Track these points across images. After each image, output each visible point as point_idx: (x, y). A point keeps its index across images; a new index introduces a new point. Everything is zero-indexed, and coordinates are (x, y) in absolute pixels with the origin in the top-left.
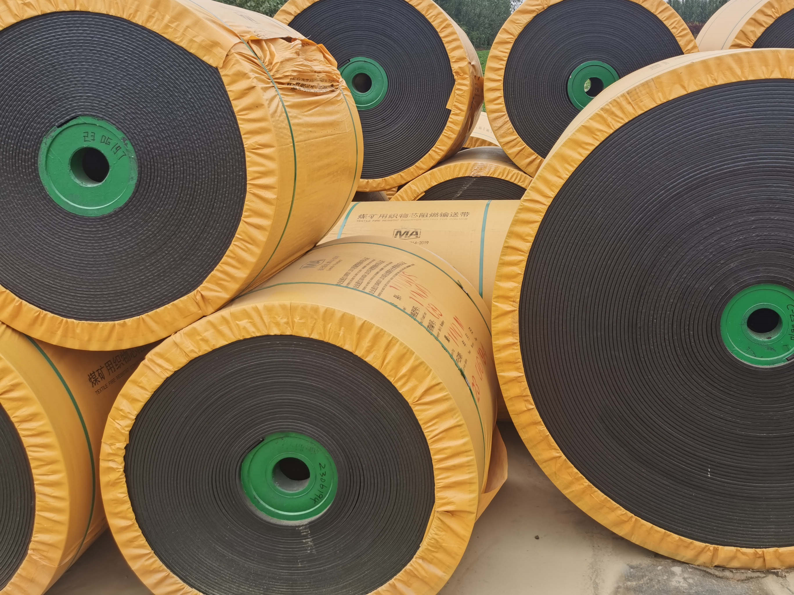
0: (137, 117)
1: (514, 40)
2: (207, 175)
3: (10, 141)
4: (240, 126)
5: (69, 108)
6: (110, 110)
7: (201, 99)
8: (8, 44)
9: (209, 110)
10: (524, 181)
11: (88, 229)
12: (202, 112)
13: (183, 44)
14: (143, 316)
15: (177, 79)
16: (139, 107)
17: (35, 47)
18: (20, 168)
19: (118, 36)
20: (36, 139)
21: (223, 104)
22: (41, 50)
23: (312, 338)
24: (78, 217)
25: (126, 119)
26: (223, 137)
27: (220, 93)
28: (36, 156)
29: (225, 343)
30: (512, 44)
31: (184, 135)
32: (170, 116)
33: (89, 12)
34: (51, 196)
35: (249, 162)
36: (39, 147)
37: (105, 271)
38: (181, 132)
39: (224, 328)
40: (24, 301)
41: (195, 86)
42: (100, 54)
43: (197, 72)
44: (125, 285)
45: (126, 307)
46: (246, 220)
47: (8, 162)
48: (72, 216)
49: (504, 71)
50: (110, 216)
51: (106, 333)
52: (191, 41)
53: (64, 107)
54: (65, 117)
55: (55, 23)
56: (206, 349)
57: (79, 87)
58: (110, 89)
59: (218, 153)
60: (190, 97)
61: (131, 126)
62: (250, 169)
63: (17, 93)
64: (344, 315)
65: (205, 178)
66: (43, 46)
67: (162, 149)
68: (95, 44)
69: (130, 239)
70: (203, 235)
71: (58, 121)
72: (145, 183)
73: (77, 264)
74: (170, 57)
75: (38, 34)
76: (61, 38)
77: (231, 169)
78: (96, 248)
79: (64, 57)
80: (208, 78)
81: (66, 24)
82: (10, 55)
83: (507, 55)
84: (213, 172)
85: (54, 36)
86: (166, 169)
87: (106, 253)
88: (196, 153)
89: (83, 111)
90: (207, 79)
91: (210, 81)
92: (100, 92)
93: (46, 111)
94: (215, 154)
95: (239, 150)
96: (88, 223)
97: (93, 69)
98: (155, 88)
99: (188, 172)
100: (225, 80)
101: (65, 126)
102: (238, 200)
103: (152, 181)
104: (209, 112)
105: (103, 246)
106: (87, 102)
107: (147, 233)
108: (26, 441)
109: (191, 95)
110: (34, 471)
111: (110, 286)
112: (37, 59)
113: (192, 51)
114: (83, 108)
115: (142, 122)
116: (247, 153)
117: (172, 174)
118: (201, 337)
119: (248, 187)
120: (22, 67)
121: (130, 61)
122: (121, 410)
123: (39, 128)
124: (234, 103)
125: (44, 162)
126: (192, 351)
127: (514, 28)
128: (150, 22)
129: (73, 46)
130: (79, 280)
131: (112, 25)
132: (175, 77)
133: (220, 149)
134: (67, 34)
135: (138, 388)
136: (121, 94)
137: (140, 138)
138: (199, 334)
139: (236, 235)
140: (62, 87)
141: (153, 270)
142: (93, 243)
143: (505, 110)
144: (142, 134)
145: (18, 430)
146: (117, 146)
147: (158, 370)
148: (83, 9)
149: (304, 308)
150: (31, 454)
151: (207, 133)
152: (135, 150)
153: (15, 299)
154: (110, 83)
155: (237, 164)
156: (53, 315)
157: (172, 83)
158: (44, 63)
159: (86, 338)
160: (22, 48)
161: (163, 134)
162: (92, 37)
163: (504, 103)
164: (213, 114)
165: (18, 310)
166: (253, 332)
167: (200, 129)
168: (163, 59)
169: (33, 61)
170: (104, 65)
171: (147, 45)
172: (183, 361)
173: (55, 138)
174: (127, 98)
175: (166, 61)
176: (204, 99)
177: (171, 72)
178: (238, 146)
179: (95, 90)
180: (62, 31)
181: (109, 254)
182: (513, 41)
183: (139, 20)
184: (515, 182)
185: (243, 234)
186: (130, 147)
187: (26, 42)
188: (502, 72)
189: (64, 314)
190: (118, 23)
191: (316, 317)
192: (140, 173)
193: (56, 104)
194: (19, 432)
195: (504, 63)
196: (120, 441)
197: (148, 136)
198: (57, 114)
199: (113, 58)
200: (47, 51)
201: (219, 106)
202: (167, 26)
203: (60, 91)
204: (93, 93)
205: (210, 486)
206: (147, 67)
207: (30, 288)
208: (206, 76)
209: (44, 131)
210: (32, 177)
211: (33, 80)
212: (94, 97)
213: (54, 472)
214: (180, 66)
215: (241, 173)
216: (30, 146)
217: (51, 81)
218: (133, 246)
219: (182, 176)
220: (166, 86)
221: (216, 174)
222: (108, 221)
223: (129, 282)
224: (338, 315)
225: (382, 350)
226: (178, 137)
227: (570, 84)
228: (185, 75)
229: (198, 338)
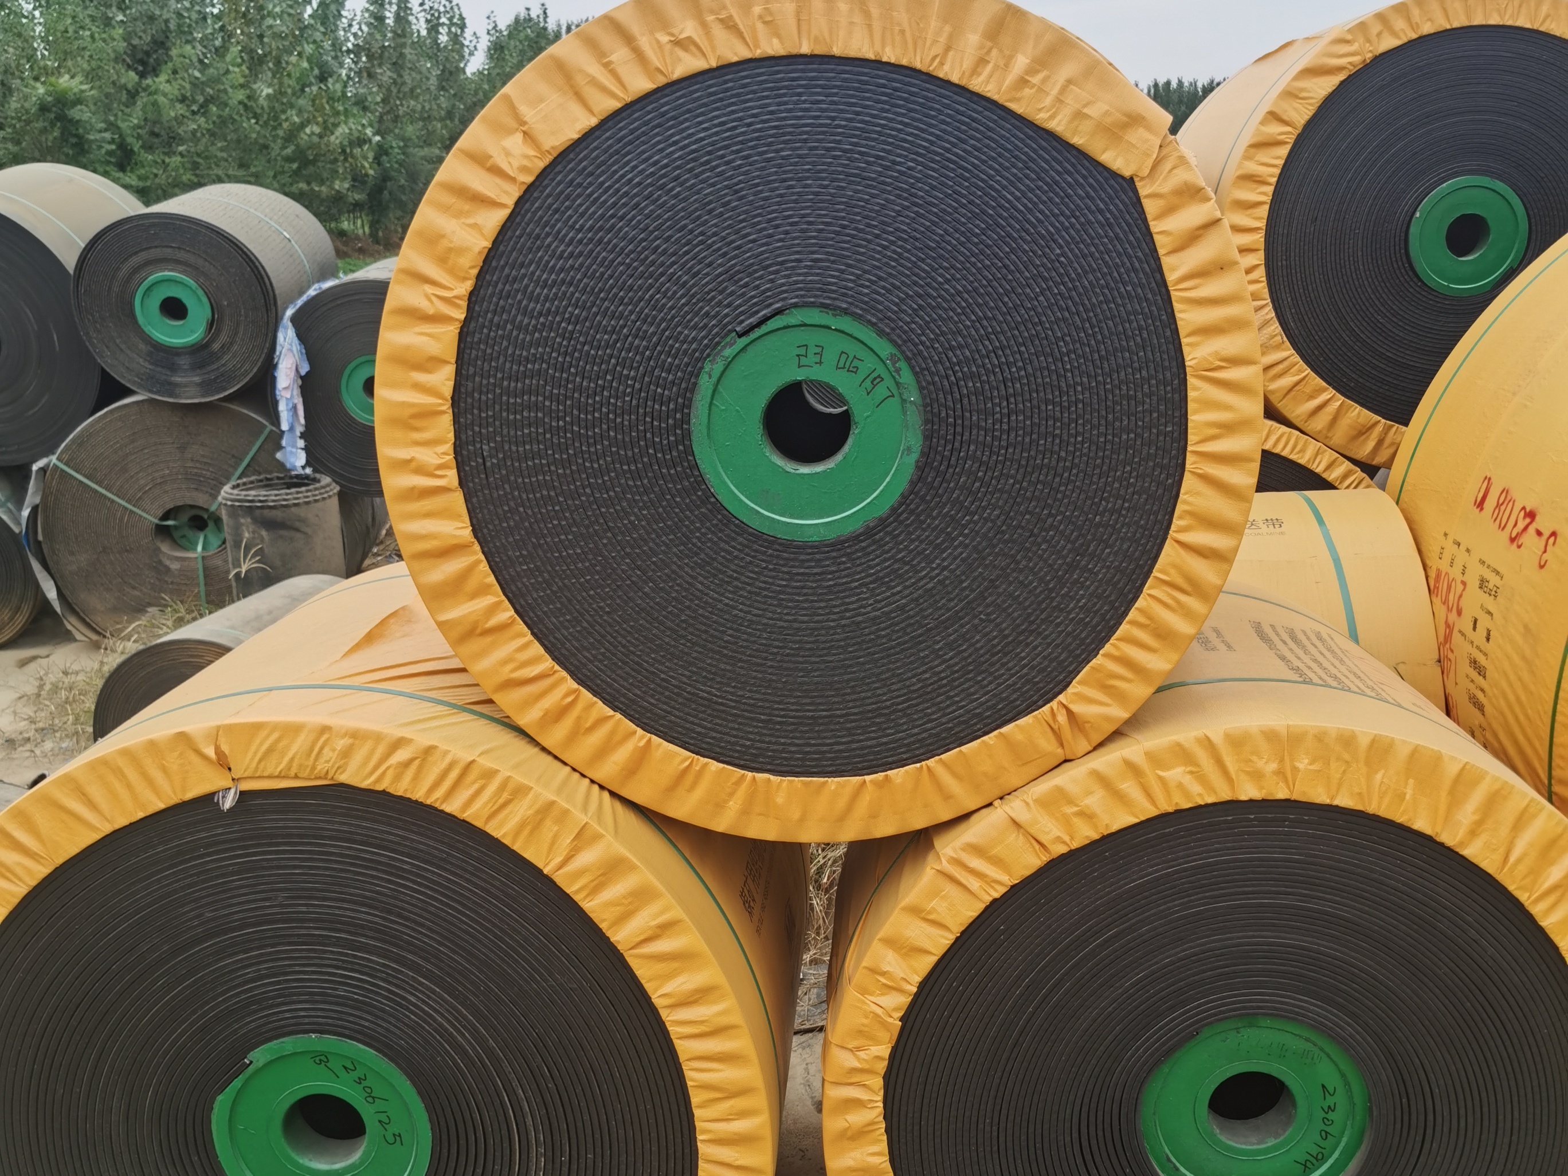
0: (929, 305)
1: (1294, 137)
2: (1087, 435)
3: (625, 372)
4: (1178, 315)
5: (768, 290)
6: (866, 291)
7: (1084, 257)
8: (631, 143)
9: (1102, 282)
10: (1303, 451)
11: (802, 570)
12: (1084, 287)
13: (1058, 124)
14: (931, 762)
15: (1029, 210)
16: (935, 280)
17: (694, 147)
18: (649, 435)
19: (895, 113)
20: (687, 365)
21: (1137, 265)
22: (709, 153)
23: (1337, 806)
24: (780, 544)
25: (903, 311)
26: (1132, 343)
27: (1132, 238)
28: (688, 404)
29: (1133, 820)
30: (1289, 147)
31: (1037, 342)
32: (1006, 299)
33: (833, 57)
34: (719, 498)
35: (1196, 400)
36: (695, 384)
37: (839, 664)
38: (1031, 336)
39: (1129, 787)
40: (654, 737)
41: (1072, 226)
42: (849, 159)
43: (1081, 192)
44: (884, 694)
45: (886, 743)
46: (1183, 537)
47: (619, 420)
48: (766, 540)
49: (1267, 207)
50: (855, 538)
51: (842, 803)
52: (1079, 115)
53: (757, 287)
54: (757, 312)
55: (744, 86)
56: (1086, 833)
57: (795, 239)
58: (869, 241)
59: (1117, 382)
60: (1058, 251)
61: (914, 326)
62: (1197, 418)
63: (647, 258)
64: (1416, 752)
65: (1083, 443)
66: (712, 144)
67: (985, 378)
68: (839, 134)
69: (899, 589)
70: (1071, 576)
71: (742, 322)
72: (938, 458)
73: (775, 650)
74: (1016, 157)
75: (702, 114)
76: (759, 123)
77: (1147, 419)
78: (820, 611)
79: (763, 169)
80: (1106, 204)
81: (771, 89)
82: (635, 167)
83: (1277, 171)
84: (1102, 429)
85: (740, 119)
86: (990, 426)
87: (843, 622)
88: (1063, 385)
89: (802, 296)
90: (1102, 206)
91: (1109, 211)
92: (843, 249)
93: (714, 298)
94: (1108, 386)
95: (1168, 375)
96: (802, 557)
97: (831, 195)
98: (976, 235)
99: (1043, 428)
100: (1150, 207)
101: (757, 333)
102: (1160, 491)
103: (955, 453)
104: (1102, 287)
105: (835, 606)
106: (812, 275)
107: (938, 575)
108: (684, 1048)
109: (1061, 247)
110: (697, 1113)
111: (848, 698)
112: (697, 176)
113: (1076, 140)
114: (800, 289)
115: (940, 316)
116: (1191, 381)
117: (1005, 437)
118: (1076, 809)
119: (1190, 459)
120: (660, 197)
121: (920, 171)
122: (883, 974)
123: (694, 339)
124: (1166, 262)
125: (704, 419)
126: (1059, 840)
127: (1295, 109)
128: (980, 74)
129: (785, 142)
130: (780, 685)
131: (884, 86)
132: (1025, 206)
133: (1123, 373)
134: (772, 113)
135: (924, 925)
136: (894, 252)
137: (933, 353)
138: (1071, 802)
139: (1155, 573)
140: (754, 241)
141: (951, 658)
142: (813, 601)
143: (1267, 296)
144: (937, 345)
145: (667, 1024)
146: (875, 375)
147: (974, 884)
148: (819, 50)
149: (1320, 737)
150: (693, 1076)
151: (1094, 335)
152: (918, 382)
153: (635, 732)
154: (868, 225)
155: (1162, 407)
156: (721, 765)
157: (1018, 221)
158: (713, 185)
159: (796, 815)
160: (662, 150)
161: (987, 343)
162: (833, 119)
163: (1264, 279)
164: (1111, 290)
165: (642, 756)
166: (1200, 795)
167: (1076, 328)
168: (1000, 165)
169: (687, 180)
170: (859, 184)
171: (963, 132)
172: (1032, 862)
173: (730, 362)
174: (908, 259)
175: (1006, 169)
176: (1092, 255)
177: (1018, 193)
178: (1167, 364)
179: (831, 246)
180: (759, 107)
181: (848, 626)
182: (1291, 139)
183: (952, 71)
184: (1285, 453)
185: (1173, 571)
186: (907, 377)
187: (672, 135)
188: (1264, 211)
189: (742, 763)
190: (899, 81)
191: (1346, 756)
192: (928, 437)
193: (737, 282)
194: (670, 1029)
195: (1270, 189)
196: (877, 1042)
197: (952, 348)
198: (740, 306)
199: (881, 165)
200: (723, 157)
201: (1127, 272)
202: (1022, 82)
203: (750, 250)
204: (827, 254)
205: (1075, 1135)
206: (960, 185)
207: (665, 707)
208: (1101, 200)
209: (707, 346)
210: (675, 454)
211: (685, 226)
212: (829, 261)
213: (743, 1114)
214: (1040, 179)
215: (1168, 429)
216: (673, 383)
217: (730, 226)
218: (905, 605)
219: (1027, 440)
220: (1002, 228)
221: (1110, 432)
222: (848, 551)
223: (894, 687)
224: (1404, 752)
225: (1504, 831)
226: (1023, 349)
227: (1414, 230)
228: (1050, 199)
229: (1070, 810)
